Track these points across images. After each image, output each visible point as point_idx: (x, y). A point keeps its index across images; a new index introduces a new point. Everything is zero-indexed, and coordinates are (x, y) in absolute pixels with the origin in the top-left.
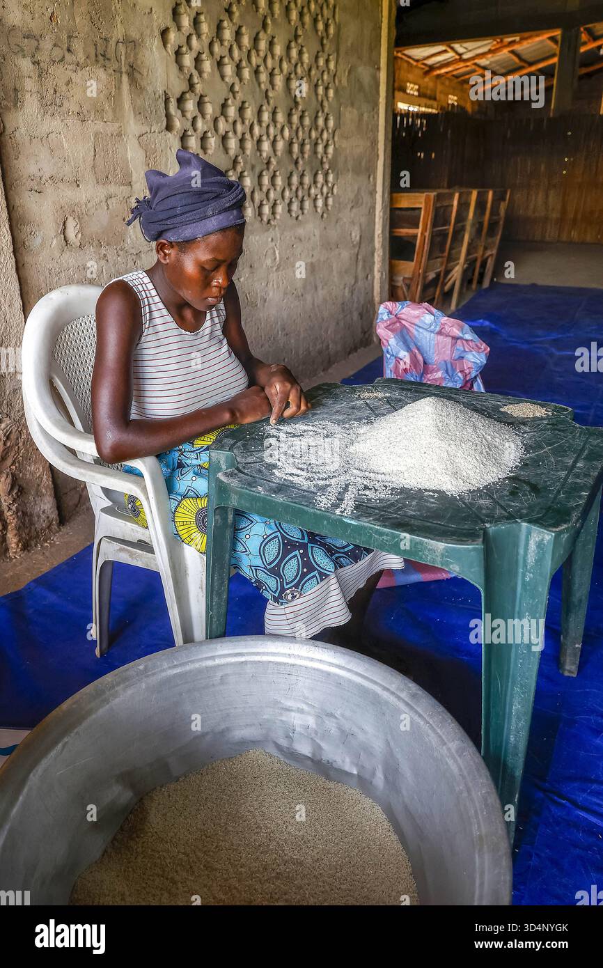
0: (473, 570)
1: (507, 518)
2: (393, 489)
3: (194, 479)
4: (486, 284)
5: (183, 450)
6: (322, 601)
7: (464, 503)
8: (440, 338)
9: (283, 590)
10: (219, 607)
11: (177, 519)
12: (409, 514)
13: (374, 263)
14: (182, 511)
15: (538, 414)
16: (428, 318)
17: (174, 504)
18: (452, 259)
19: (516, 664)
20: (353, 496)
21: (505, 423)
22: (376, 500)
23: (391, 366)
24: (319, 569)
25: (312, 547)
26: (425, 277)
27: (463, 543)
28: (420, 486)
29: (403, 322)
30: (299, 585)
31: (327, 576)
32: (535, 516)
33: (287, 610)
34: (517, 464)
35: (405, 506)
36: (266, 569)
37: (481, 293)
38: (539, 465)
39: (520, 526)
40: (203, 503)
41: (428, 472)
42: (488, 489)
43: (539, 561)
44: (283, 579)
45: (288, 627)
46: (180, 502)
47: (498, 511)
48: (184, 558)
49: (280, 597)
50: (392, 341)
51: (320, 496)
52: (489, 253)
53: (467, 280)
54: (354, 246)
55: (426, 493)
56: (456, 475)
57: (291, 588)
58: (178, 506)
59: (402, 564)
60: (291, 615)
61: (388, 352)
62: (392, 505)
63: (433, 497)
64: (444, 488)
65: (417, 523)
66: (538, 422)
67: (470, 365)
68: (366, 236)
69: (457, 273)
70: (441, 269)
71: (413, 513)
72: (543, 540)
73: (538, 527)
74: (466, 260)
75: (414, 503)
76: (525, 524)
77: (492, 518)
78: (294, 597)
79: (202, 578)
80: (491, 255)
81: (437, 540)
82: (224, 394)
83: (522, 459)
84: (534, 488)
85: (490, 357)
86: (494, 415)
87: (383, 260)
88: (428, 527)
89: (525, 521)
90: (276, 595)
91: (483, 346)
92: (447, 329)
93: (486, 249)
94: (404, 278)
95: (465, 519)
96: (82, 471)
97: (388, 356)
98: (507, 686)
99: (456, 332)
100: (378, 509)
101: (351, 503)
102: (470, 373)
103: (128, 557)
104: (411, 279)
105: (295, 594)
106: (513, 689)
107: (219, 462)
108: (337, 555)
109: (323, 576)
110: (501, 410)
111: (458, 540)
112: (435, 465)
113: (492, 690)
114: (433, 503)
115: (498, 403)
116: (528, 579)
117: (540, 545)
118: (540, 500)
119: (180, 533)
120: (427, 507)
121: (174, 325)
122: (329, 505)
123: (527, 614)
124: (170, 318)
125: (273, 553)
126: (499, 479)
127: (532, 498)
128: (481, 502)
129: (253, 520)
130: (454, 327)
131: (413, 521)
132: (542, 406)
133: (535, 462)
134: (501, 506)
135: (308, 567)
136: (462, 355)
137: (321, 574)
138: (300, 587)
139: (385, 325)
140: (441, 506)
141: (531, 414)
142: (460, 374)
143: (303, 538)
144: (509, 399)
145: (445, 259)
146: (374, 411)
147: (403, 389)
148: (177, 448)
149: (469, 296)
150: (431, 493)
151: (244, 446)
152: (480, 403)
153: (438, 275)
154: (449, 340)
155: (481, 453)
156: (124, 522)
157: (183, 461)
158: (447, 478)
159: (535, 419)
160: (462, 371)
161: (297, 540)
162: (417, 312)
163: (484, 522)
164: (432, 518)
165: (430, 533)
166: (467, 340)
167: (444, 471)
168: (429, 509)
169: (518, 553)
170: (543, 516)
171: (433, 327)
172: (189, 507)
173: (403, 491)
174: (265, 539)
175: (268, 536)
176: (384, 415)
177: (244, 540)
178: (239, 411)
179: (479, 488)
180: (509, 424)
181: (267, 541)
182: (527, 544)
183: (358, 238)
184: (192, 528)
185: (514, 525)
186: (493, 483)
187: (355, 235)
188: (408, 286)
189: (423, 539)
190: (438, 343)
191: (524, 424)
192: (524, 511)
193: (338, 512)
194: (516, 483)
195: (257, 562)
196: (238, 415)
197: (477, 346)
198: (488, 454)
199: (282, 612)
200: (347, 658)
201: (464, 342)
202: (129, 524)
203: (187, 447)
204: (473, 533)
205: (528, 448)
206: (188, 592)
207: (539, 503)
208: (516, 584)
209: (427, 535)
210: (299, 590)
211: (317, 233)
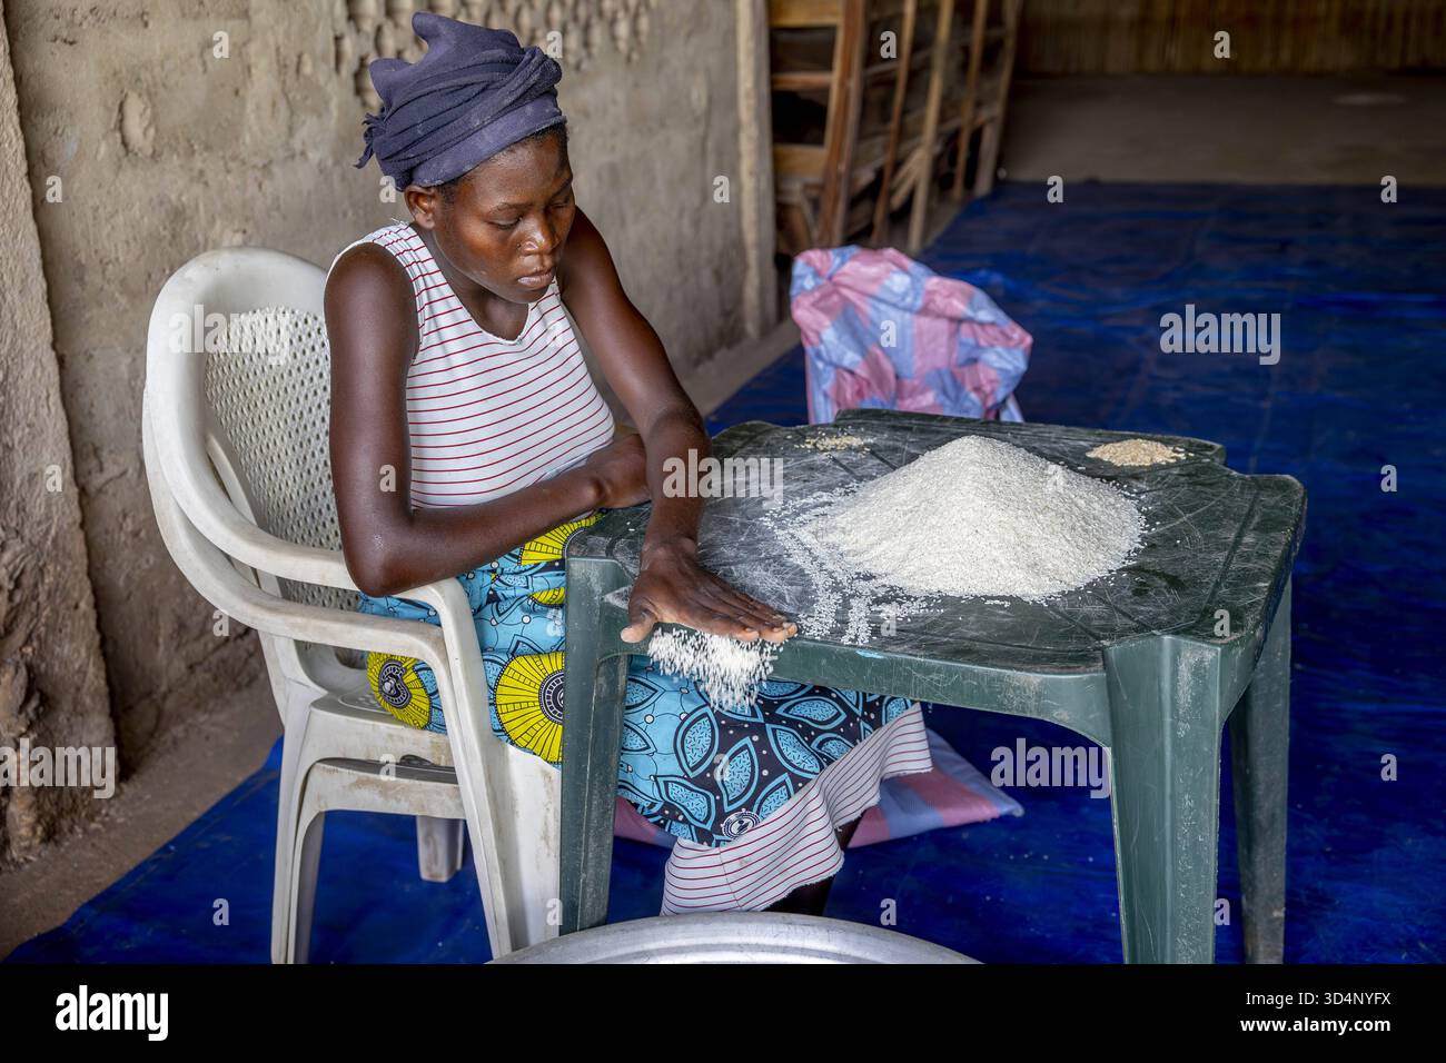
0: (1092, 716)
1: (1136, 630)
2: (927, 599)
3: (526, 619)
4: (983, 185)
5: (499, 571)
6: (795, 831)
7: (1058, 613)
8: (925, 322)
9: (721, 816)
10: (599, 864)
11: (501, 699)
12: (969, 636)
13: (738, 156)
14: (513, 683)
15: (1159, 459)
16: (899, 282)
17: (494, 670)
18: (906, 134)
19: (1175, 895)
20: (863, 614)
21: (1102, 477)
22: (905, 619)
23: (828, 386)
24: (791, 769)
25: (774, 730)
26: (851, 181)
27: (1072, 671)
28: (975, 592)
29: (845, 292)
30: (753, 803)
31: (806, 781)
32: (1182, 623)
33: (726, 857)
34: (1137, 545)
35: (957, 624)
36: (689, 779)
37: (974, 209)
38: (1176, 545)
39: (1160, 642)
40: (555, 664)
41: (985, 566)
42: (1094, 589)
43: (1199, 699)
44: (721, 795)
45: (726, 889)
46: (504, 666)
47: (1120, 621)
48: (509, 779)
49: (716, 829)
50: (829, 334)
51: (806, 619)
52: (985, 114)
53: (941, 180)
54: (697, 120)
55: (988, 602)
56: (1034, 567)
57: (739, 809)
58: (501, 674)
59: (928, 763)
60: (736, 865)
61: (819, 355)
62: (934, 624)
63: (1002, 607)
64: (1018, 592)
65: (986, 647)
66: (1162, 473)
67: (993, 374)
68: (721, 97)
69: (918, 166)
70: (883, 160)
71: (975, 634)
72: (1201, 661)
73: (1192, 639)
74: (939, 135)
75: (972, 619)
76: (1167, 638)
77: (1111, 632)
78: (743, 828)
79: (546, 817)
80: (992, 120)
81: (1028, 671)
82: (570, 455)
83: (1144, 538)
84: (1174, 582)
85: (1034, 355)
86: (1079, 465)
87: (760, 148)
88: (1006, 652)
89: (1168, 633)
90: (708, 827)
91: (1017, 333)
92: (940, 301)
93: (979, 104)
94: (807, 187)
95: (1067, 635)
96: (299, 620)
97: (820, 365)
98: (1164, 938)
99: (959, 307)
100: (914, 631)
101: (864, 626)
102: (993, 392)
103: (377, 797)
104: (821, 187)
105: (746, 821)
106: (1174, 943)
107: (588, 580)
108: (820, 738)
109: (799, 782)
110: (1091, 455)
111: (1062, 668)
112: (995, 553)
113: (1139, 945)
114: (1004, 616)
115: (1082, 443)
116: (1181, 734)
117: (1198, 671)
118: (1185, 600)
119: (508, 727)
120: (996, 623)
121: (473, 326)
122: (826, 632)
123: (1187, 797)
124: (463, 314)
125: (700, 746)
126: (1110, 571)
127: (1173, 597)
128: (1087, 609)
129: (657, 688)
130: (954, 296)
131: (978, 646)
132: (1166, 443)
133: (1168, 540)
134: (1124, 614)
135: (771, 765)
136: (974, 355)
137: (795, 779)
138: (756, 806)
139: (812, 299)
140: (1019, 620)
141: (1147, 459)
142: (973, 396)
143: (754, 715)
144: (1100, 435)
145: (892, 138)
146: (852, 473)
147: (894, 428)
148: (487, 567)
149: (949, 214)
150: (997, 602)
151: (631, 546)
152: (1047, 445)
153: (880, 173)
154: (943, 325)
155: (1073, 528)
156: (371, 722)
157: (499, 593)
158: (1020, 575)
159: (1155, 467)
160: (977, 389)
161: (744, 719)
162: (873, 270)
163: (1098, 638)
164: (1009, 637)
165: (1012, 661)
166: (982, 324)
167: (1012, 563)
168: (1000, 626)
169: (1160, 690)
170: (1198, 622)
171: (909, 300)
172: (525, 673)
173: (946, 601)
174: (684, 721)
175: (689, 715)
176: (872, 478)
177: (643, 726)
178: (610, 481)
179: (1078, 589)
180: (1109, 479)
181: (687, 723)
182: (1175, 673)
183: (704, 102)
184: (530, 716)
185: (1151, 640)
186: (1101, 578)
187: (698, 95)
188: (816, 204)
189: (1003, 671)
190: (920, 334)
191: (1137, 477)
192: (1164, 618)
193: (845, 640)
194: (1141, 577)
195: (670, 766)
196: (608, 490)
197: (1003, 333)
198: (1086, 531)
199: (716, 860)
200: (853, 938)
201: (977, 328)
202: (383, 726)
203: (505, 563)
204: (1085, 656)
205: (1151, 519)
206: (517, 851)
207: (1187, 605)
208: (1162, 745)
209: (1010, 664)
210: (754, 813)
211: (620, 96)
